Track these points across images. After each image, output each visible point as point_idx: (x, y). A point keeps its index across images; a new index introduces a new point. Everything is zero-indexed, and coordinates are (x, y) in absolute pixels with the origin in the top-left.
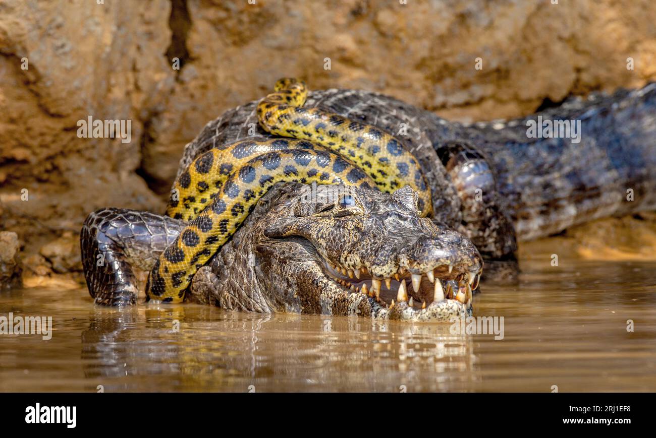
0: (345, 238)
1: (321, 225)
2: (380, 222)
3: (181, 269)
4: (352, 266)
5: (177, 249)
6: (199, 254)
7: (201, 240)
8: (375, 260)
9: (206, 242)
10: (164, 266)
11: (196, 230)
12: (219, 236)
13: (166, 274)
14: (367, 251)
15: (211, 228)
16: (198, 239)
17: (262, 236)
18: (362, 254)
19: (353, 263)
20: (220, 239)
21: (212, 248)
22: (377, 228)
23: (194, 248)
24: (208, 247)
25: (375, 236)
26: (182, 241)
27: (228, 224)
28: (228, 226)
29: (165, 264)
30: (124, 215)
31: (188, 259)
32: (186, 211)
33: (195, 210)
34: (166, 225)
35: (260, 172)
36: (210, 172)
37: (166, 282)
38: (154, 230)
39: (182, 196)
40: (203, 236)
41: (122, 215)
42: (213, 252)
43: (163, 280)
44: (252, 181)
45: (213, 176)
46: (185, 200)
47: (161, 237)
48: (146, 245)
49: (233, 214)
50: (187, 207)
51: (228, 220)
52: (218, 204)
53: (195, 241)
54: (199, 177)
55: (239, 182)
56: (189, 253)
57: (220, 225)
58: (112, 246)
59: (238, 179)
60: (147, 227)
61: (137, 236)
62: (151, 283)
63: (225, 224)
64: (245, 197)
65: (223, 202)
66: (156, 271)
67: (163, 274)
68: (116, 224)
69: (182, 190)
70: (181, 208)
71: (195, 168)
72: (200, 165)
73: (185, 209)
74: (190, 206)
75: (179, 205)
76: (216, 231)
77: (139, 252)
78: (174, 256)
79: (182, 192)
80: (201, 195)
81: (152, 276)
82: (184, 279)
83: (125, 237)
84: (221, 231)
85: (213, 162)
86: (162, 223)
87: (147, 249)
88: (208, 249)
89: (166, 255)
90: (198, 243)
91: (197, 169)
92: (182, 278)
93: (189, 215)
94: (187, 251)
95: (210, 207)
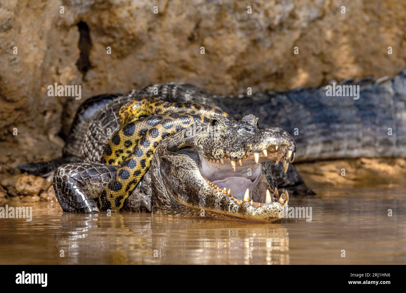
0: (214, 142)
1: (200, 138)
2: (235, 131)
3: (120, 194)
4: (219, 156)
5: (116, 182)
6: (130, 184)
7: (130, 174)
8: (232, 149)
9: (134, 175)
10: (110, 194)
11: (126, 168)
12: (141, 170)
13: (111, 199)
14: (227, 146)
15: (135, 166)
17: (165, 150)
18: (225, 148)
19: (219, 154)
20: (142, 172)
21: (137, 179)
22: (233, 134)
23: (127, 180)
24: (135, 178)
25: (232, 138)
26: (119, 177)
27: (146, 162)
28: (146, 163)
29: (111, 192)
30: (82, 166)
31: (124, 187)
32: (117, 158)
33: (123, 157)
34: (107, 168)
35: (161, 131)
36: (133, 135)
37: (111, 203)
38: (101, 171)
39: (114, 149)
40: (132, 171)
41: (80, 166)
42: (138, 181)
43: (110, 202)
44: (157, 136)
45: (135, 137)
46: (116, 152)
47: (107, 175)
48: (98, 181)
49: (148, 156)
50: (118, 156)
51: (145, 159)
52: (138, 152)
53: (127, 175)
54: (126, 137)
55: (150, 138)
56: (125, 183)
57: (141, 163)
58: (78, 185)
59: (149, 136)
60: (97, 170)
61: (93, 176)
62: (101, 205)
63: (144, 162)
64: (154, 146)
65: (141, 150)
66: (105, 198)
67: (109, 199)
68: (79, 172)
69: (114, 146)
70: (114, 156)
71: (123, 133)
72: (126, 131)
73: (116, 157)
74: (120, 155)
75: (112, 155)
76: (139, 167)
77: (94, 186)
78: (116, 187)
79: (114, 147)
80: (127, 149)
81: (102, 200)
82: (122, 201)
83: (86, 178)
84: (142, 166)
85: (135, 128)
86: (104, 167)
87: (99, 184)
88: (136, 179)
89: (110, 187)
90: (129, 176)
91: (124, 133)
92: (121, 201)
93: (119, 160)
94: (123, 182)
95: (133, 153)
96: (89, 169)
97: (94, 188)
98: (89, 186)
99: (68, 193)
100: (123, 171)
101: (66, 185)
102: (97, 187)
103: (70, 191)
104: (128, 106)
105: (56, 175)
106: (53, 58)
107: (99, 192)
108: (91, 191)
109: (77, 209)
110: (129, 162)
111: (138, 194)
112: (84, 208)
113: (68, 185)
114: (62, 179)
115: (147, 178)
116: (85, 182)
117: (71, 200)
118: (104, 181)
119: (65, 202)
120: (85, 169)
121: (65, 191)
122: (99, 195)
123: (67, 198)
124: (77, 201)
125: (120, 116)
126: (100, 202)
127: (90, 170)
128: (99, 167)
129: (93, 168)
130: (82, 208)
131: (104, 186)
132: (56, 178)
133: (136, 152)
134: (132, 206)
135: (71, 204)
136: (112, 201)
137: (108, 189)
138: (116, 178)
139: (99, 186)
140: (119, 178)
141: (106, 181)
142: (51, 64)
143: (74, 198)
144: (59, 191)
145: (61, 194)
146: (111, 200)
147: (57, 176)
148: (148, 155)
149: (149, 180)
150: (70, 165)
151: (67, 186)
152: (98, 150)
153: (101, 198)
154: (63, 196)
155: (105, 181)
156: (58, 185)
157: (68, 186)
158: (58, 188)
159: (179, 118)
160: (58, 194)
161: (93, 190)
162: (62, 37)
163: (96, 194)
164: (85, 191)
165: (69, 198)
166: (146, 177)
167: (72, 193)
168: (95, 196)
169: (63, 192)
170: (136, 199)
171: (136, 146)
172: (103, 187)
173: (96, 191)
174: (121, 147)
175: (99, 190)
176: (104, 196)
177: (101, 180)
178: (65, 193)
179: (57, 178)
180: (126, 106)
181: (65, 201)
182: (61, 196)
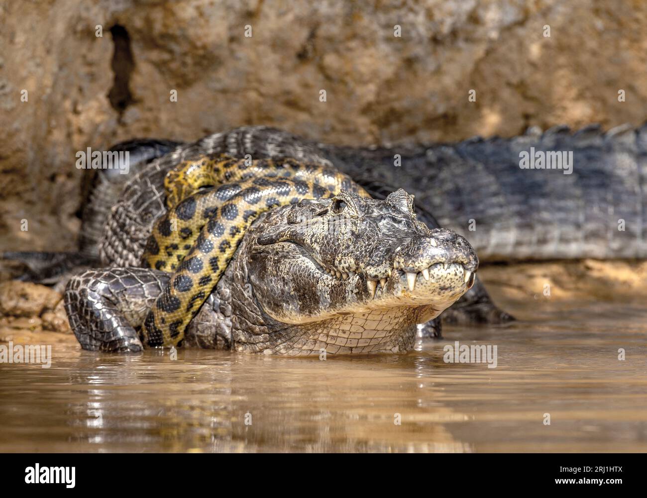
0: (340, 242)
2: (374, 225)
3: (178, 317)
5: (170, 297)
6: (194, 299)
7: (194, 282)
8: (370, 261)
9: (200, 283)
10: (160, 317)
11: (186, 273)
12: (212, 274)
13: (163, 325)
14: (361, 252)
15: (201, 268)
16: (191, 281)
18: (357, 255)
19: (347, 265)
20: (213, 278)
22: (372, 231)
23: (189, 292)
24: (203, 289)
25: (369, 238)
26: (175, 288)
27: (219, 261)
28: (219, 263)
29: (161, 315)
30: (111, 272)
31: (184, 305)
32: (169, 259)
33: (179, 257)
34: (153, 274)
35: (242, 208)
36: (193, 217)
37: (163, 332)
38: (144, 279)
39: (163, 244)
40: (195, 277)
41: (108, 272)
42: (207, 294)
43: (160, 332)
44: (235, 217)
45: (197, 221)
46: (167, 248)
47: (153, 285)
48: (139, 295)
49: (221, 251)
50: (170, 255)
51: (217, 257)
52: (204, 244)
53: (188, 285)
54: (181, 223)
55: (223, 221)
56: (184, 298)
57: (211, 263)
58: (106, 304)
59: (221, 217)
60: (137, 278)
61: (129, 288)
62: (146, 336)
63: (216, 262)
64: (230, 234)
65: (210, 242)
66: (152, 324)
67: (159, 325)
68: (106, 281)
69: (163, 238)
70: (162, 256)
71: (176, 215)
72: (181, 212)
73: (167, 257)
74: (173, 253)
75: (160, 253)
76: (207, 270)
77: (133, 304)
78: (169, 305)
79: (163, 240)
80: (185, 242)
81: (147, 329)
82: (181, 329)
83: (118, 291)
84: (213, 269)
85: (196, 207)
86: (149, 274)
87: (141, 300)
88: (203, 291)
89: (160, 306)
90: (192, 286)
91: (178, 216)
92: (178, 328)
93: (172, 262)
94: (181, 297)
95: (196, 248)
96: (123, 276)
97: (132, 306)
98: (123, 304)
99: (88, 317)
100: (180, 278)
101: (85, 305)
102: (137, 305)
103: (92, 313)
104: (179, 171)
105: (69, 290)
106: (68, 85)
107: (141, 315)
108: (129, 313)
109: (104, 342)
110: (190, 262)
111: (210, 312)
112: (115, 340)
113: (90, 304)
114: (78, 296)
115: (223, 289)
116: (117, 299)
117: (94, 329)
118: (148, 294)
119: (85, 334)
120: (117, 276)
121: (83, 315)
122: (142, 321)
123: (88, 327)
124: (104, 330)
125: (168, 189)
126: (144, 331)
127: (124, 278)
128: (141, 274)
129: (129, 274)
130: (113, 341)
131: (149, 304)
132: (69, 294)
133: (202, 245)
134: (199, 333)
135: (94, 336)
136: (165, 329)
137: (157, 309)
138: (169, 290)
139: (141, 304)
140: (175, 291)
141: (153, 294)
142: (65, 96)
143: (99, 325)
144: (75, 315)
145: (78, 321)
146: (163, 327)
147: (71, 291)
148: (223, 250)
149: (227, 292)
150: (92, 272)
151: (87, 306)
152: (131, 250)
153: (146, 324)
154: (82, 323)
155: (151, 295)
156: (72, 305)
157: (89, 306)
158: (73, 311)
159: (271, 186)
160: (73, 321)
161: (131, 311)
162: (84, 50)
163: (137, 319)
164: (118, 312)
165: (91, 326)
166: (220, 288)
167: (95, 317)
168: (135, 321)
169: (81, 317)
170: (207, 321)
171: (200, 236)
172: (149, 306)
173: (137, 312)
174: (174, 240)
175: (141, 310)
176: (151, 322)
177: (144, 294)
178: (85, 318)
179: (71, 294)
180: (175, 171)
181: (85, 332)
182: (78, 323)
